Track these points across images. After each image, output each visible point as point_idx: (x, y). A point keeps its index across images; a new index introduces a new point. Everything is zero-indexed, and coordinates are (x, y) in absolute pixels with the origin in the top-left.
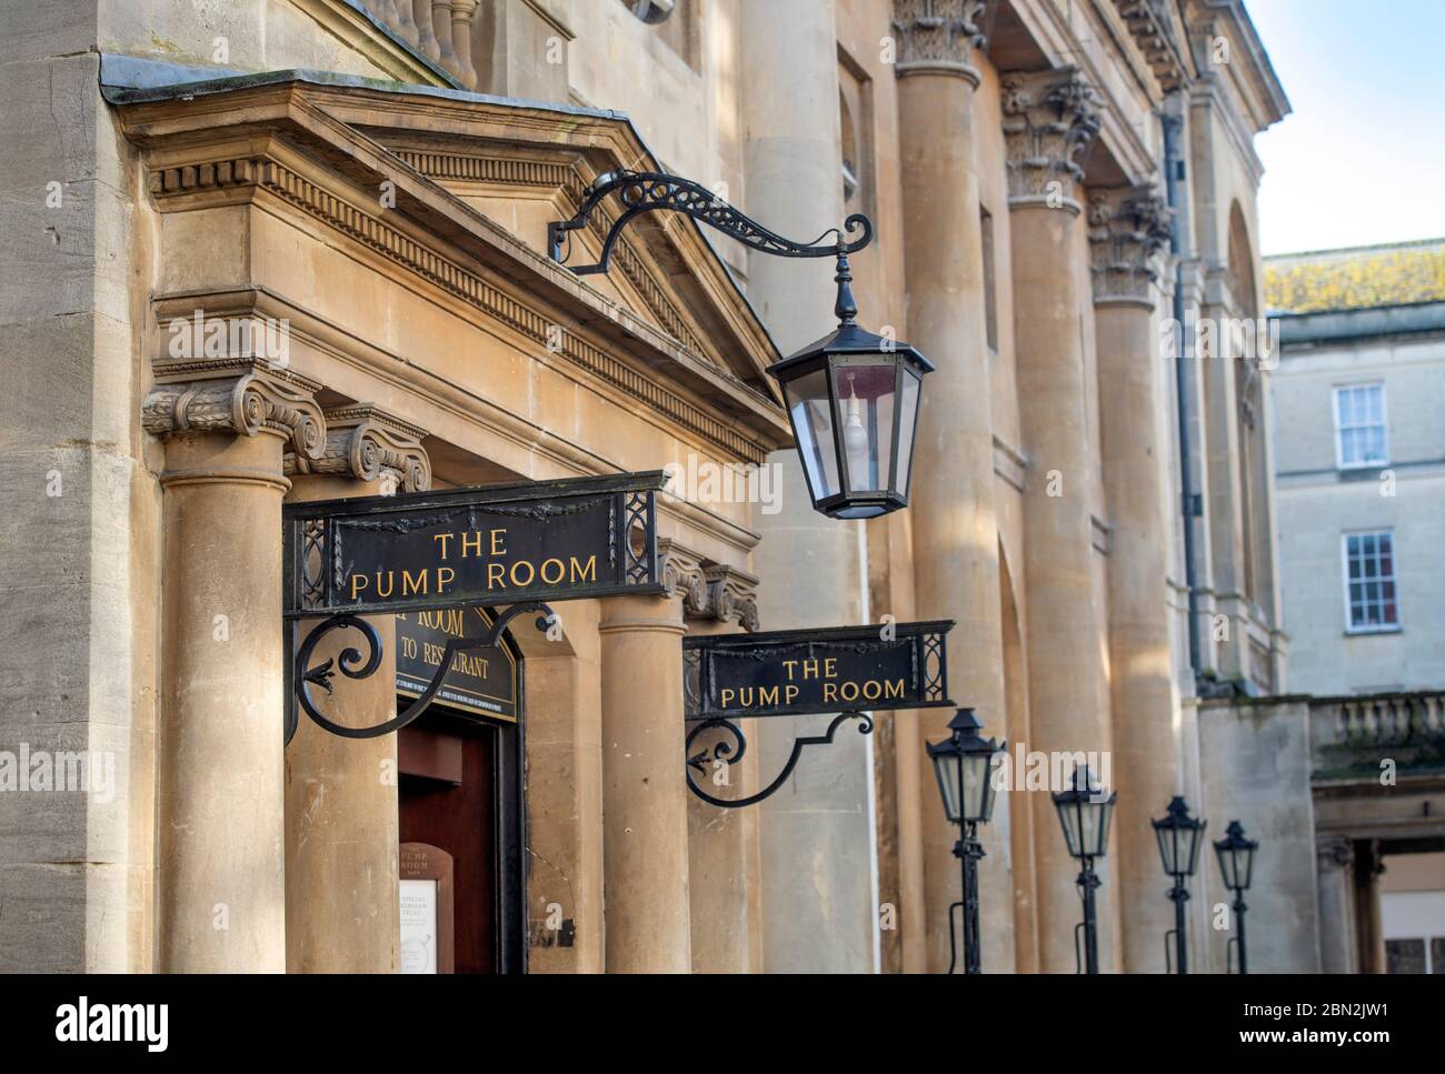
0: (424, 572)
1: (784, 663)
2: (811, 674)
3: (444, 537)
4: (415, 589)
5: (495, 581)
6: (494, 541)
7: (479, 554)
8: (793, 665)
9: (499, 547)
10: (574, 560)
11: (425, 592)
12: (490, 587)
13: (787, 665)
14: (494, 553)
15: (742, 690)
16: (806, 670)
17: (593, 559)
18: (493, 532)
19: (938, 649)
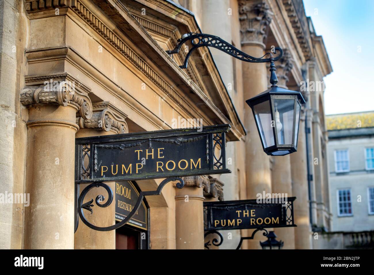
0: (131, 165)
1: (237, 211)
2: (246, 215)
3: (139, 151)
4: (127, 172)
5: (159, 169)
6: (159, 153)
7: (153, 158)
8: (240, 212)
9: (161, 155)
10: (192, 160)
11: (131, 173)
12: (158, 171)
13: (238, 212)
14: (159, 157)
15: (222, 221)
16: (244, 214)
17: (200, 160)
18: (159, 149)
19: (290, 207)
